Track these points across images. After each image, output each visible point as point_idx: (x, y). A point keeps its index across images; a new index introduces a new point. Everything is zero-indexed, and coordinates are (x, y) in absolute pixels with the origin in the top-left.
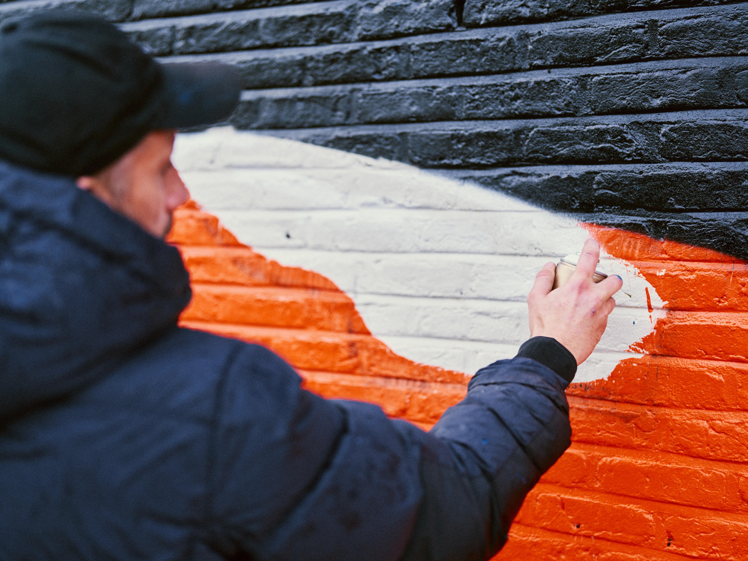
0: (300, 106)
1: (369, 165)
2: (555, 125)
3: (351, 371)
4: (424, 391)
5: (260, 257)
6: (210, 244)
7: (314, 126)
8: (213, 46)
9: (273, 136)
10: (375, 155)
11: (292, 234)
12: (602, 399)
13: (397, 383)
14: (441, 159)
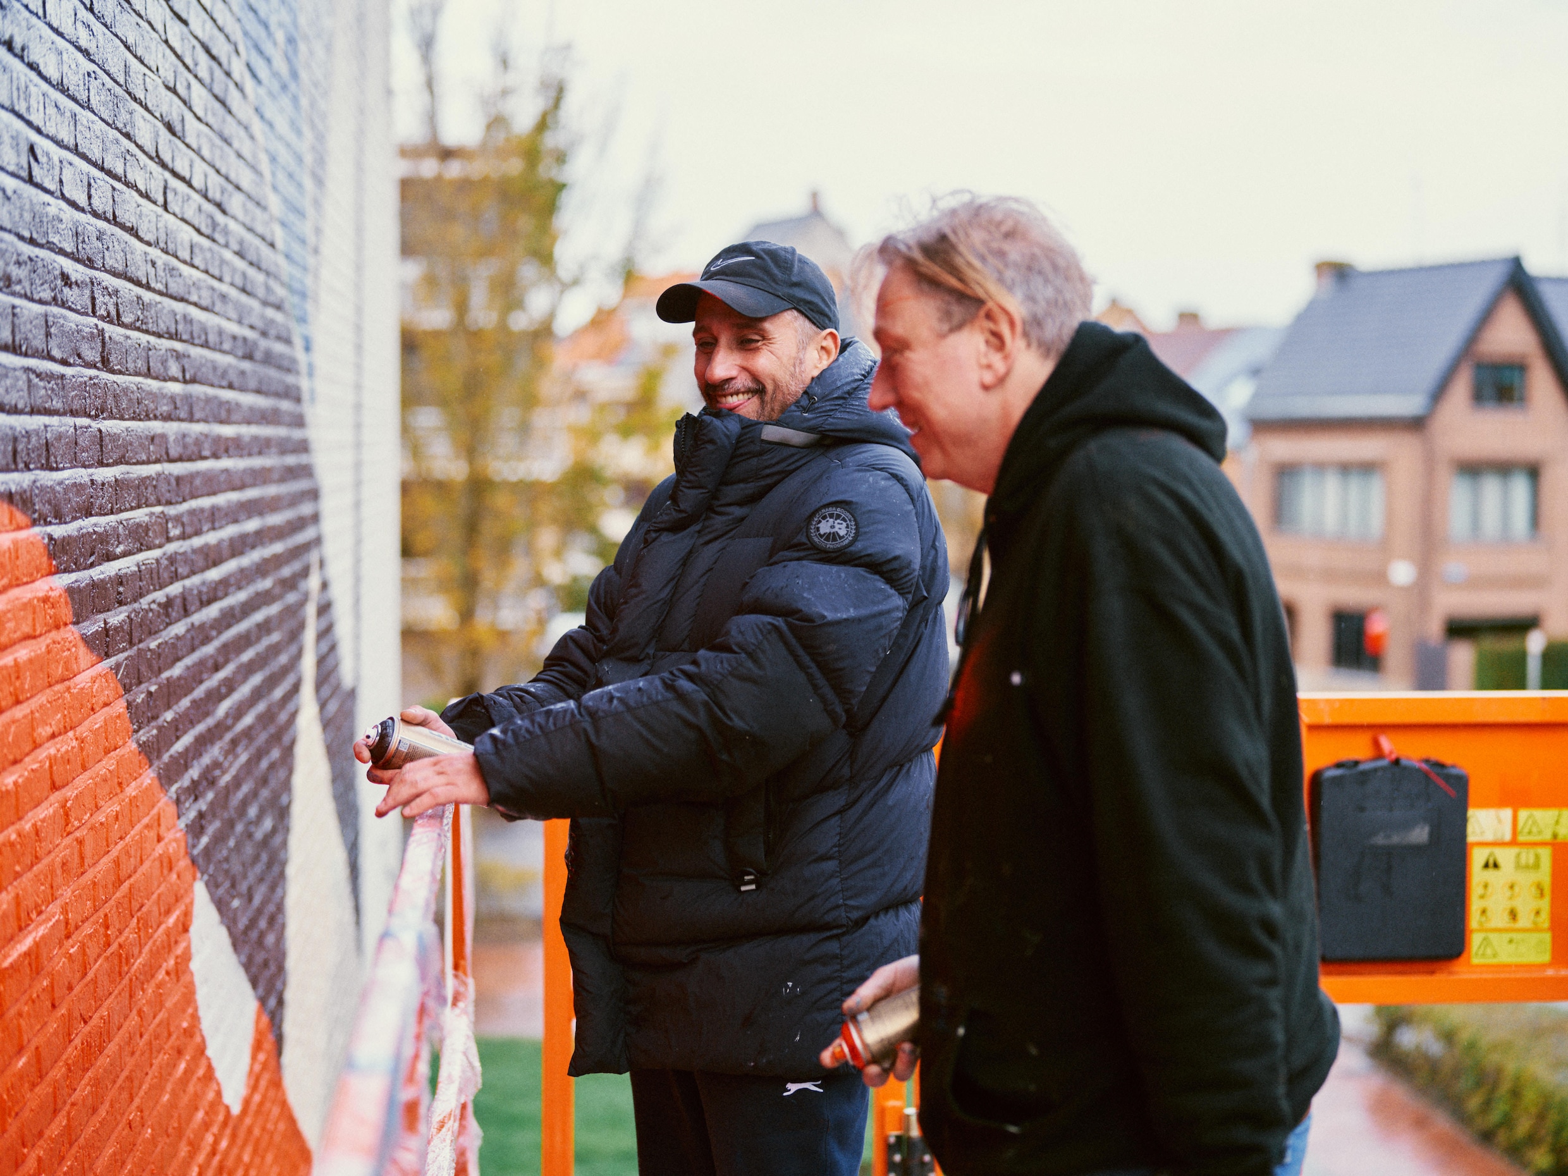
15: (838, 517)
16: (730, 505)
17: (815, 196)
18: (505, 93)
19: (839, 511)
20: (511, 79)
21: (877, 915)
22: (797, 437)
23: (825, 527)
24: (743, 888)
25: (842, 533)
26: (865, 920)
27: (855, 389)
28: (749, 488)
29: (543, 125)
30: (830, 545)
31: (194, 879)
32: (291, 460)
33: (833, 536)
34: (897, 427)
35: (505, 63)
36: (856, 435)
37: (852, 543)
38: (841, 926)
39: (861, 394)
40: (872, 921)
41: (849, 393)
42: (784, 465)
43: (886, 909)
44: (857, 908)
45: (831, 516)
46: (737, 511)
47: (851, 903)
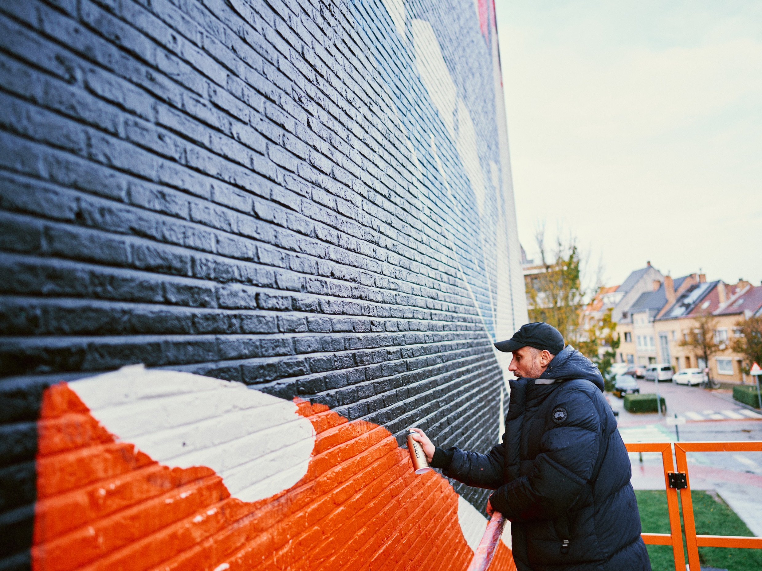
0: (190, 348)
1: (225, 386)
2: (288, 359)
3: (222, 528)
4: (255, 517)
5: (166, 468)
6: (126, 471)
7: (197, 362)
8: (129, 296)
9: (173, 370)
10: (229, 380)
11: (187, 442)
12: (305, 483)
13: (243, 521)
14: (256, 378)
15: (560, 411)
16: (531, 407)
17: (649, 263)
18: (560, 251)
19: (560, 409)
20: (562, 248)
21: (617, 552)
22: (548, 382)
23: (557, 416)
24: (564, 545)
25: (562, 416)
26: (612, 555)
27: (566, 362)
28: (535, 401)
29: (571, 257)
30: (559, 421)
31: (458, 497)
32: (491, 360)
33: (560, 418)
34: (584, 372)
35: (560, 245)
36: (568, 377)
37: (566, 419)
38: (602, 560)
39: (568, 363)
40: (615, 556)
41: (563, 364)
42: (544, 392)
43: (621, 549)
44: (607, 553)
45: (558, 411)
46: (534, 409)
47: (604, 551)
